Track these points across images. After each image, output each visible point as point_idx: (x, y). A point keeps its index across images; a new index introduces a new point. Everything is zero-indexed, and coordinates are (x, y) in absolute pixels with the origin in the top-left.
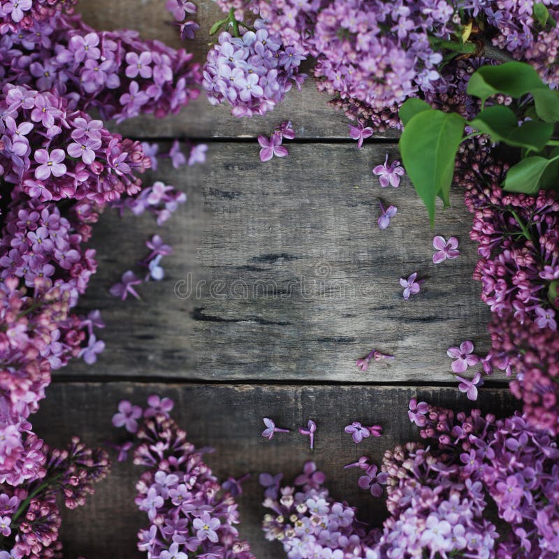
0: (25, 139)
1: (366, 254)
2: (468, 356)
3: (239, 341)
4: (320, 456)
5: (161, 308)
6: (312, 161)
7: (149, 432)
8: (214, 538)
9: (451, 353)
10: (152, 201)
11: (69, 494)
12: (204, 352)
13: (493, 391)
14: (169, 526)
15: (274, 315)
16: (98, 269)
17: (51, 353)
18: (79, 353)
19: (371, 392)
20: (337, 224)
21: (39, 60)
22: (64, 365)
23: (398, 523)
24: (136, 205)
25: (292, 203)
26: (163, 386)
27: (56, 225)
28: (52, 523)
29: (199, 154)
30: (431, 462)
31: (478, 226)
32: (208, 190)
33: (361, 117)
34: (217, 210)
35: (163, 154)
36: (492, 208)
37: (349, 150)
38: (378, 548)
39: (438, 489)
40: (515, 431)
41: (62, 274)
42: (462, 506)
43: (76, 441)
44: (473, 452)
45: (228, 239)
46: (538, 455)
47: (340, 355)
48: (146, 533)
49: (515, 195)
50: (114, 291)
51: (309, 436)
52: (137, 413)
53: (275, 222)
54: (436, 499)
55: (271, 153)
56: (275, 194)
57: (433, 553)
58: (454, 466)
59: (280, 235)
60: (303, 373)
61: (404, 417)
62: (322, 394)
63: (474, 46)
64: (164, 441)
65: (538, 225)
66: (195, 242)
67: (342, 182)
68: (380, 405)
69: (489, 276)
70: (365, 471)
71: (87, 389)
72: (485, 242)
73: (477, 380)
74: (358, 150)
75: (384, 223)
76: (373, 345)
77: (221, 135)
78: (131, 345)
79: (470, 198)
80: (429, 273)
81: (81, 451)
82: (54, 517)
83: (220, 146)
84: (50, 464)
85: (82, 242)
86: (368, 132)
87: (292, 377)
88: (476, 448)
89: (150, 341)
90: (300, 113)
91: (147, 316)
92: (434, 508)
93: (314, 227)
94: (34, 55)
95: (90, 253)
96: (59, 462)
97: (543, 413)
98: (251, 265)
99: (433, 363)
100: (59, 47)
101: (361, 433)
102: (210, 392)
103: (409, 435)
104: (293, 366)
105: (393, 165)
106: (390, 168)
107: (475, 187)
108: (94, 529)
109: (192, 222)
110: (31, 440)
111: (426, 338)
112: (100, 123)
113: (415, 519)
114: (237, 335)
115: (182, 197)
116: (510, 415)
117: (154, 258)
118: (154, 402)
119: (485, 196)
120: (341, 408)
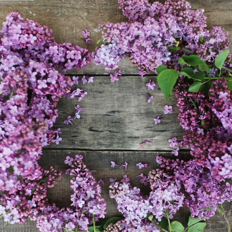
0: (35, 77)
1: (143, 111)
2: (175, 142)
3: (104, 138)
4: (128, 173)
5: (79, 127)
6: (127, 82)
7: (75, 165)
8: (93, 196)
9: (170, 141)
10: (76, 94)
11: (49, 183)
12: (92, 141)
13: (182, 153)
14: (80, 193)
15: (114, 129)
16: (58, 115)
17: (44, 141)
18: (54, 141)
19: (145, 153)
20: (134, 102)
21: (40, 53)
22: (49, 144)
23: (154, 193)
24: (71, 95)
25: (120, 95)
26: (80, 151)
27: (45, 102)
28: (44, 192)
29: (91, 79)
30: (164, 175)
31: (179, 102)
32: (94, 91)
33: (143, 68)
34: (97, 97)
35: (80, 80)
36: (184, 97)
37: (138, 78)
38: (148, 200)
39: (167, 182)
40: (191, 165)
41: (47, 117)
42: (175, 187)
43: (52, 167)
44: (178, 171)
45: (100, 106)
46: (198, 172)
47: (135, 142)
48: (73, 195)
49: (191, 93)
50: (65, 122)
51: (125, 167)
52: (72, 160)
53: (115, 101)
54: (167, 185)
55: (114, 79)
56: (115, 92)
57: (165, 202)
58: (172, 176)
59: (116, 105)
60: (123, 147)
61: (154, 161)
62: (129, 154)
63: (179, 48)
64: (79, 168)
65: (198, 102)
66: (90, 107)
67: (136, 88)
68: (147, 157)
69: (183, 118)
70: (142, 177)
71: (56, 152)
72: (181, 107)
73: (178, 149)
74: (141, 78)
75: (149, 101)
76: (145, 139)
77: (98, 74)
78: (70, 139)
79: (177, 93)
80: (163, 116)
81: (53, 171)
82: (44, 190)
83: (98, 77)
84: (44, 175)
85: (54, 107)
86: (145, 73)
87: (120, 149)
88: (179, 170)
89: (76, 138)
90: (123, 67)
91: (75, 130)
92: (166, 188)
93: (127, 102)
94: (39, 52)
95: (56, 111)
96: (46, 174)
97: (201, 161)
98: (107, 114)
99: (164, 145)
100: (46, 49)
101: (141, 166)
102: (94, 153)
103: (156, 167)
104: (120, 145)
105: (152, 83)
106: (151, 84)
107: (179, 90)
108: (59, 195)
109: (89, 101)
110: (37, 167)
111: (162, 137)
112: (57, 72)
113: (161, 191)
114: (103, 136)
115: (86, 93)
116: (189, 160)
117: (77, 112)
118: (77, 156)
119: (182, 93)
120: (135, 158)
